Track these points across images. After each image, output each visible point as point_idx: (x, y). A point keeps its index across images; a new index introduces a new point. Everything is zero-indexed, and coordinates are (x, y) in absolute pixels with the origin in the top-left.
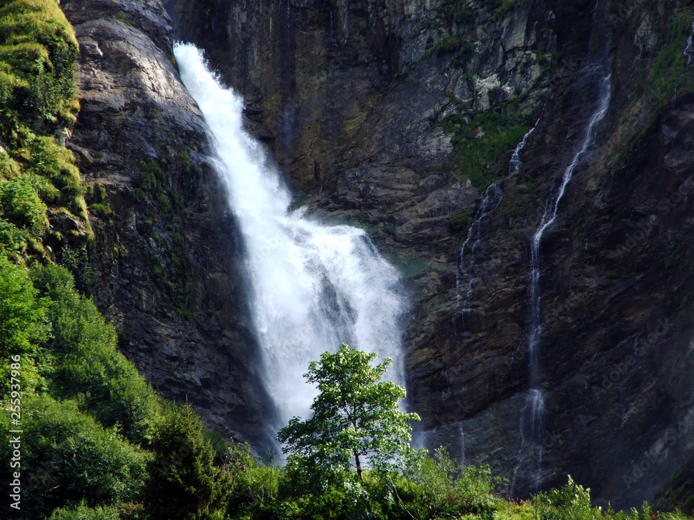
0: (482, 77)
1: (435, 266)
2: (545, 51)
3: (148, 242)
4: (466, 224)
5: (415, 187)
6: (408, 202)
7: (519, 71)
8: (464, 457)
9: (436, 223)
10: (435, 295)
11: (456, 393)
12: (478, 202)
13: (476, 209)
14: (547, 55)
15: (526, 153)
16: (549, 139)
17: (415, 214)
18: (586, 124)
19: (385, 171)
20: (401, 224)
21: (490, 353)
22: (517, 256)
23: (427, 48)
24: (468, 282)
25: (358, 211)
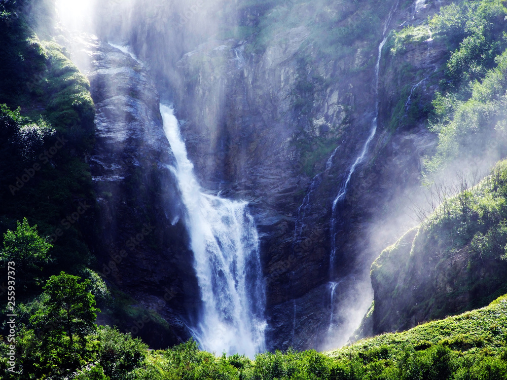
0: (317, 119)
1: (286, 218)
2: (348, 105)
3: (134, 210)
4: (302, 196)
5: (280, 177)
6: (275, 185)
7: (335, 115)
8: (295, 318)
9: (288, 196)
10: (284, 234)
11: (293, 285)
12: (310, 184)
13: (307, 188)
14: (349, 107)
15: (336, 158)
16: (347, 150)
17: (277, 191)
18: (365, 142)
19: (266, 169)
20: (270, 197)
21: (310, 263)
22: (325, 212)
23: (290, 105)
24: (301, 226)
25: (251, 191)
